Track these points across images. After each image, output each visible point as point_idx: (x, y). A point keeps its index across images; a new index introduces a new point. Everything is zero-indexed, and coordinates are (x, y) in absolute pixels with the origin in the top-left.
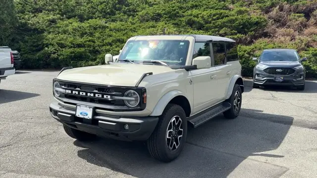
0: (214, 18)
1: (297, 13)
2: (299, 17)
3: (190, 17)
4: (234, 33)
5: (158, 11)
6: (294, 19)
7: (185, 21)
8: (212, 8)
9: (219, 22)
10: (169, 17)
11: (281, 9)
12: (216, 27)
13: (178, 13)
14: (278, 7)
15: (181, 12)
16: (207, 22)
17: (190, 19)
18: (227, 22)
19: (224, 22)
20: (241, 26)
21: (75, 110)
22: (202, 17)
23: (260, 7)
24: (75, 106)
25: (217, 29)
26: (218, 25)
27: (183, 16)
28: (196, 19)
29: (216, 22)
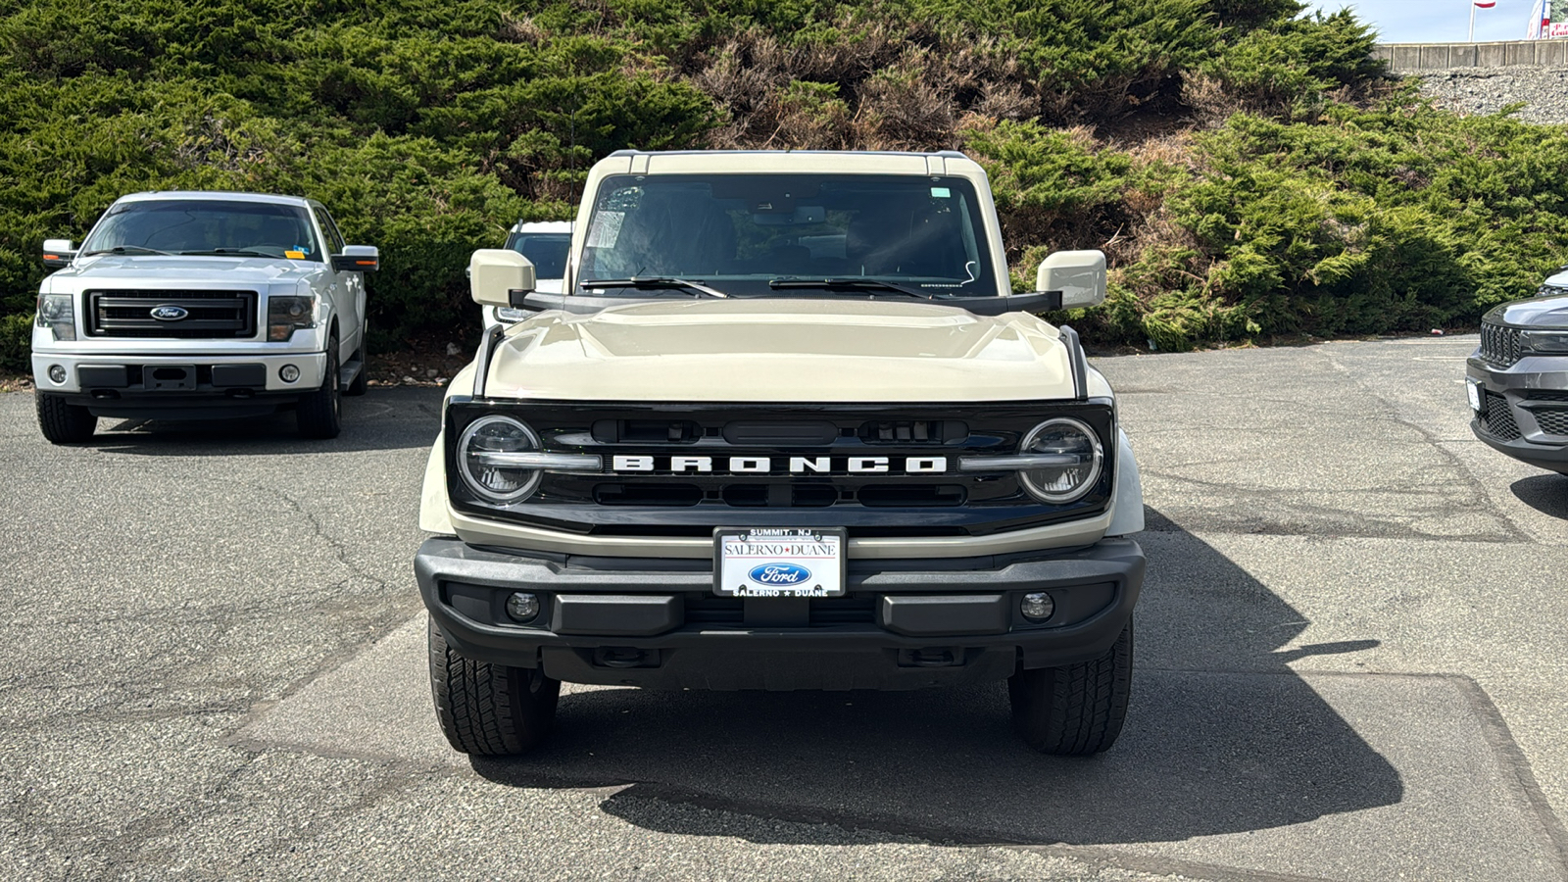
0: (467, 76)
1: (812, 78)
2: (822, 95)
3: (332, 66)
4: (580, 156)
5: (125, 18)
6: (805, 103)
7: (310, 84)
8: (433, 24)
9: (496, 98)
10: (202, 57)
11: (746, 58)
12: (484, 124)
13: (249, 35)
14: (731, 47)
15: (267, 31)
16: (429, 98)
17: (338, 76)
18: (537, 102)
19: (522, 102)
20: (610, 127)
21: (711, 563)
22: (402, 67)
23: (659, 39)
24: (710, 542)
25: (491, 135)
26: (494, 113)
27: (287, 58)
28: (371, 75)
29: (480, 100)
